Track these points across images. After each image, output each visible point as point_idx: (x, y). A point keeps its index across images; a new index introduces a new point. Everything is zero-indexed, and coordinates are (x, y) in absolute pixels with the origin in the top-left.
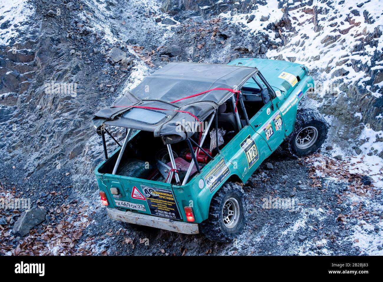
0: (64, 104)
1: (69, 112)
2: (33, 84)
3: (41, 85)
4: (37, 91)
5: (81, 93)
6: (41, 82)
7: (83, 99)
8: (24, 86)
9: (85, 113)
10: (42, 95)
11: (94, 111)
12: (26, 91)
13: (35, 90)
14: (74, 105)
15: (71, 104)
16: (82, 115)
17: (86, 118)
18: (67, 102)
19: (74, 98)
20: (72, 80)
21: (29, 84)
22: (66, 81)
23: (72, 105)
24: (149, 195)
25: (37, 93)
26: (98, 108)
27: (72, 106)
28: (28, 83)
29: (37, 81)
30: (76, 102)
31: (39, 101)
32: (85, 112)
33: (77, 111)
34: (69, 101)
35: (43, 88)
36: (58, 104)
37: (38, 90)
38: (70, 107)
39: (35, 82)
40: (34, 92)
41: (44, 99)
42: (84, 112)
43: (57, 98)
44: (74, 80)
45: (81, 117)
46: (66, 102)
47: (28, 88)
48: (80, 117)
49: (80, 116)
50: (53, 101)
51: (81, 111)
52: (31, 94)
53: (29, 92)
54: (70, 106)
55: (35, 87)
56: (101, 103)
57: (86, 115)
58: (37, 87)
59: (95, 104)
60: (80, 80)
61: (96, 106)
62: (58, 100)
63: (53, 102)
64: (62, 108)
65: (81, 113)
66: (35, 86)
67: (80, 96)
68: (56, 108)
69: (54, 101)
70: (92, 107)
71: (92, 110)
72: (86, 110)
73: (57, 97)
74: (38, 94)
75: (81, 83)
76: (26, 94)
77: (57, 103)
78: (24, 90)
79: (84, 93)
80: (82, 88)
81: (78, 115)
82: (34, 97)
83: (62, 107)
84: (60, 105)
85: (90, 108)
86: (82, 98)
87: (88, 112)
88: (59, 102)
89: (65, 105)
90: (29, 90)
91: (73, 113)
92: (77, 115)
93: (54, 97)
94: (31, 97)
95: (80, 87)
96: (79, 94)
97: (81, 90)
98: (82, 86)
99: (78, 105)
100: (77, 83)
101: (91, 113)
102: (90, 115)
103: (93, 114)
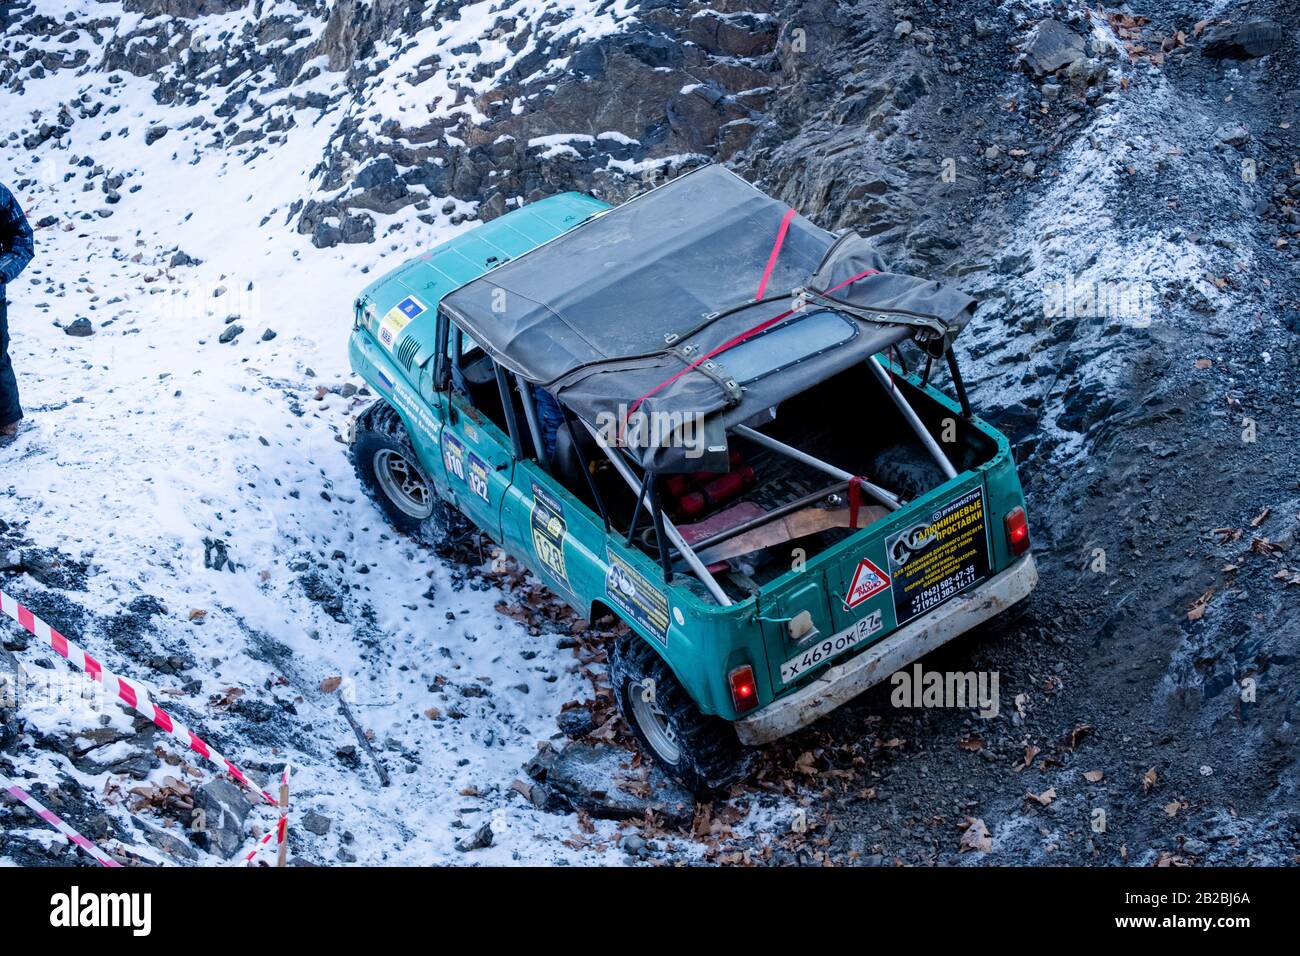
0: (862, 206)
1: (877, 237)
2: (766, 131)
3: (791, 137)
4: (776, 157)
5: (924, 174)
6: (791, 125)
7: (929, 194)
8: (737, 135)
9: (931, 244)
10: (793, 170)
11: (963, 238)
12: (741, 153)
13: (770, 151)
14: (895, 211)
15: (885, 208)
16: (921, 248)
17: (934, 261)
18: (875, 200)
19: (897, 189)
20: (895, 128)
21: (752, 129)
22: (875, 129)
23: (889, 212)
25: (776, 162)
26: (976, 228)
27: (889, 216)
28: (747, 125)
29: (780, 123)
30: (903, 204)
31: (782, 188)
32: (931, 240)
33: (906, 234)
34: (882, 200)
35: (798, 147)
36: (844, 206)
37: (779, 152)
38: (880, 218)
39: (773, 123)
40: (768, 157)
41: (799, 183)
42: (927, 239)
43: (843, 184)
44: (903, 126)
45: (919, 257)
46: (870, 201)
47: (749, 142)
48: (913, 257)
49: (912, 251)
50: (828, 194)
51: (920, 236)
52: (755, 164)
53: (751, 156)
54: (883, 215)
55: (772, 142)
56: (987, 212)
57: (935, 252)
58: (779, 143)
59: (967, 216)
60: (923, 127)
61: (970, 221)
62: (845, 191)
63: (827, 198)
64: (857, 221)
65: (919, 241)
66: (769, 140)
67: (917, 182)
68: (836, 218)
69: (833, 192)
70: (955, 225)
71: (956, 235)
72: (937, 234)
73: (840, 182)
74: (780, 167)
75: (925, 139)
76: (742, 164)
77: (838, 202)
78: (735, 149)
79: (933, 175)
80: (926, 157)
81: (909, 247)
82: (765, 174)
83: (856, 216)
84: (849, 208)
85: (951, 228)
86: (926, 190)
87: (942, 241)
88: (849, 198)
89: (866, 211)
90: (750, 148)
91: (890, 241)
92: (903, 246)
93: (833, 181)
94: (755, 173)
95: (919, 152)
96: (914, 175)
97: (922, 164)
98: (926, 150)
99: (909, 213)
100: (913, 137)
101: (952, 246)
102: (949, 254)
103: (959, 249)
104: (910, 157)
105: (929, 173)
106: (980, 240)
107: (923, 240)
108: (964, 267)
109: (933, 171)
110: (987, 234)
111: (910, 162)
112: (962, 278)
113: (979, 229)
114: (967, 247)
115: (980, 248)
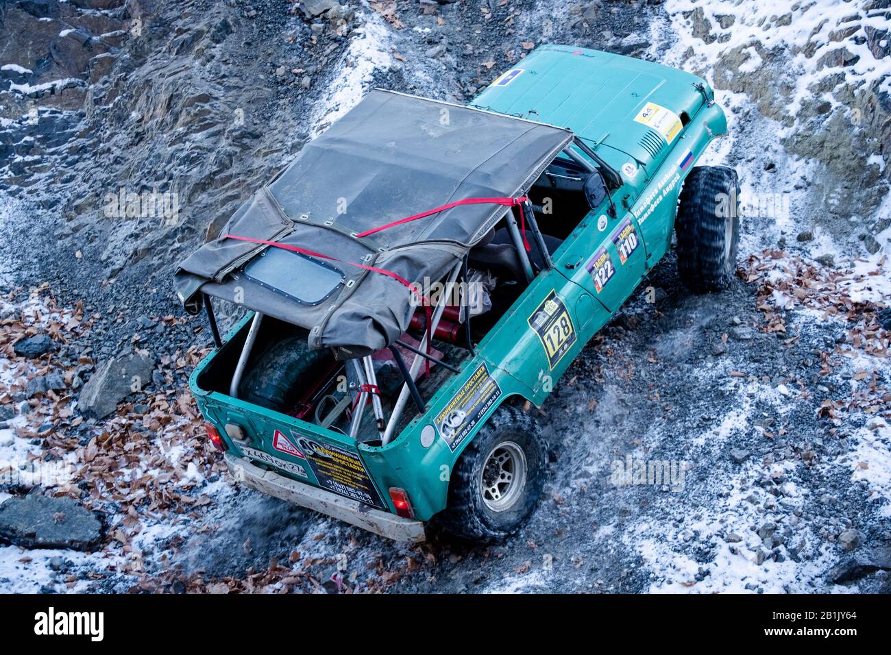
0: (193, 111)
1: (205, 132)
2: (122, 61)
3: (141, 65)
4: (131, 79)
5: (235, 87)
6: (140, 57)
7: (239, 101)
8: (102, 64)
9: (243, 136)
10: (144, 88)
11: (264, 130)
12: (105, 77)
13: (126, 75)
14: (216, 114)
15: (209, 112)
16: (236, 139)
17: (245, 148)
18: (202, 107)
19: (217, 99)
20: (213, 57)
21: (113, 61)
22: (199, 58)
23: (212, 115)
24: (312, 453)
25: (131, 83)
26: (273, 123)
27: (213, 118)
28: (110, 57)
29: (132, 55)
30: (221, 109)
31: (136, 101)
32: (242, 133)
33: (224, 129)
34: (207, 106)
35: (146, 72)
36: (181, 111)
37: (133, 76)
38: (206, 119)
39: (128, 56)
40: (125, 79)
41: (148, 97)
42: (239, 132)
43: (179, 96)
44: (218, 56)
45: (235, 145)
46: (199, 108)
47: (111, 69)
48: (230, 145)
49: (230, 141)
50: (169, 104)
51: (234, 130)
52: (117, 85)
53: (113, 79)
54: (208, 117)
55: (128, 69)
56: (279, 112)
57: (245, 141)
58: (132, 70)
59: (266, 115)
60: (232, 56)
61: (268, 119)
62: (181, 101)
63: (169, 107)
64: (190, 122)
65: (234, 134)
66: (126, 67)
67: (230, 94)
68: (176, 120)
69: (172, 104)
70: (258, 122)
71: (259, 129)
72: (246, 128)
73: (177, 95)
74: (135, 86)
75: (234, 63)
76: (107, 85)
77: (178, 109)
78: (102, 74)
79: (241, 88)
80: (235, 76)
81: (227, 138)
82: (124, 91)
83: (189, 119)
84: (184, 113)
85: (255, 124)
86: (237, 99)
87: (249, 133)
88: (184, 106)
89: (196, 115)
90: (112, 74)
91: (214, 134)
92: (223, 138)
93: (172, 95)
94: (117, 91)
95: (231, 73)
96: (228, 88)
97: (233, 81)
98: (235, 70)
99: (226, 115)
100: (225, 62)
101: (256, 136)
102: (255, 141)
103: (261, 138)
104: (224, 76)
105: (238, 87)
106: (276, 132)
107: (237, 133)
108: (266, 151)
109: (241, 86)
110: (280, 127)
111: (225, 80)
112: (266, 158)
113: (274, 124)
114: (267, 137)
115: (276, 137)
